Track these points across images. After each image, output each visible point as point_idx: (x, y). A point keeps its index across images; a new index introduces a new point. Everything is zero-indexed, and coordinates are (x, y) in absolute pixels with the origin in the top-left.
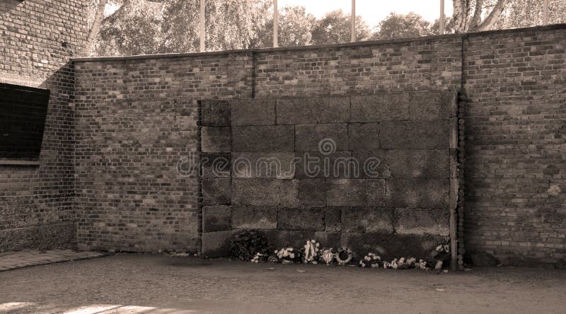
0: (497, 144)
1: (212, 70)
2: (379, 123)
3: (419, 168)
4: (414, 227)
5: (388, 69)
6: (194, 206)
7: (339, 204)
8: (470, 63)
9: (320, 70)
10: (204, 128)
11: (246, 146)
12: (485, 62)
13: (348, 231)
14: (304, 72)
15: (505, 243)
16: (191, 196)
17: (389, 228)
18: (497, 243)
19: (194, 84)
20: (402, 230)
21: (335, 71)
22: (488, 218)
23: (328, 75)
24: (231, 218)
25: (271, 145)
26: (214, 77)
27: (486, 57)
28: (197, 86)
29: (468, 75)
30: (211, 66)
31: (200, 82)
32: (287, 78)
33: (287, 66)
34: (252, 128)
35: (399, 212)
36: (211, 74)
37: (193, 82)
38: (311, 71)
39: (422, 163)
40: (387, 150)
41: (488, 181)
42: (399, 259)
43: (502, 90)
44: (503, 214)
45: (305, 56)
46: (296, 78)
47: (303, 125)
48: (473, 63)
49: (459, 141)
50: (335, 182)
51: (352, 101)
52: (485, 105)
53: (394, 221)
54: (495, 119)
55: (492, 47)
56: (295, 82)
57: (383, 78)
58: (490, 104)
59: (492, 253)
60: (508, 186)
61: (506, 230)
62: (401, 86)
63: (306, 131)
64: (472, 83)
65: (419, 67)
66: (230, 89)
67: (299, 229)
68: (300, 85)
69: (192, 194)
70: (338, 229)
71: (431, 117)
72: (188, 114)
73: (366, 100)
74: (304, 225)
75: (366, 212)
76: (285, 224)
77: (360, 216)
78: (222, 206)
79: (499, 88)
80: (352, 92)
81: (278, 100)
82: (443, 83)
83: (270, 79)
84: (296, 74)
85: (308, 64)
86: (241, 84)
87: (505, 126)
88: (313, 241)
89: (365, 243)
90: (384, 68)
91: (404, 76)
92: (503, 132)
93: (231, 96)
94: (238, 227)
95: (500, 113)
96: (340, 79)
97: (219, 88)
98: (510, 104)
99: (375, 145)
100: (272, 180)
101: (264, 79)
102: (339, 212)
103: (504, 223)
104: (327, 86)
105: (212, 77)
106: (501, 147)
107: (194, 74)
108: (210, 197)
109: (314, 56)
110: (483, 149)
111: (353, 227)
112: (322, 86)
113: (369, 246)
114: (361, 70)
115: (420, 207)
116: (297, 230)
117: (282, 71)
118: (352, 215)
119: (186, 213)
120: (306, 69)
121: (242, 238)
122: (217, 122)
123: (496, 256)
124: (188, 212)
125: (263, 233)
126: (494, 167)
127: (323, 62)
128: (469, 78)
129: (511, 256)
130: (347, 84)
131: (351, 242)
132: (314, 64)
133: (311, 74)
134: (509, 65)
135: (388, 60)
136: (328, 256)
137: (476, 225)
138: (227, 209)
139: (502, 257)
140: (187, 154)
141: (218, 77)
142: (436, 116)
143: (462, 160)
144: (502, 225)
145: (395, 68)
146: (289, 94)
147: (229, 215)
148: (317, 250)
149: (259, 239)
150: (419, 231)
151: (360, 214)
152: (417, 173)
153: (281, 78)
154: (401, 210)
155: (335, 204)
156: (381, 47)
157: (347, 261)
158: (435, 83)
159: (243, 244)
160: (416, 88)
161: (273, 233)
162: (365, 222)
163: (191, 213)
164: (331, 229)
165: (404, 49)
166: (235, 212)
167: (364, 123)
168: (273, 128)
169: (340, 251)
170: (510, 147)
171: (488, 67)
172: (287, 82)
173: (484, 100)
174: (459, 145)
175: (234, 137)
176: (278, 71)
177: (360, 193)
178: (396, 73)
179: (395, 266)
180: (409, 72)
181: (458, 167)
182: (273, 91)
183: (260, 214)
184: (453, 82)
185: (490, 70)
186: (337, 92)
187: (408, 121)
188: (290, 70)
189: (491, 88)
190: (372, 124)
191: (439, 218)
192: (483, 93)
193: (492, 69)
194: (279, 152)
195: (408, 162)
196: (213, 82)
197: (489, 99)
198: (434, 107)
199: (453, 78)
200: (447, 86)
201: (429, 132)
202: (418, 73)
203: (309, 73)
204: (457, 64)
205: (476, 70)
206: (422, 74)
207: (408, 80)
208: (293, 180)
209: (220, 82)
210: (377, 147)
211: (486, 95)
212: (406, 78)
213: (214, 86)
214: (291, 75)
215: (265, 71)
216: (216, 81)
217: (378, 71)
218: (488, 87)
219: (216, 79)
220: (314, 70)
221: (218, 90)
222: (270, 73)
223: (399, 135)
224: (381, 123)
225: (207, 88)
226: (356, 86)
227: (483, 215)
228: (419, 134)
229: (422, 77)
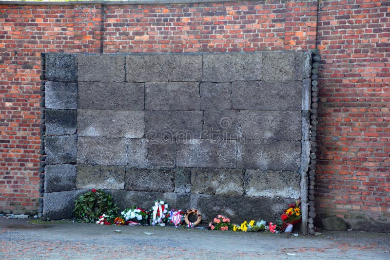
0: (349, 106)
1: (57, 21)
2: (231, 82)
3: (271, 129)
4: (265, 189)
6: (35, 165)
7: (190, 165)
8: (325, 23)
9: (172, 26)
10: (48, 83)
11: (93, 103)
12: (341, 23)
13: (197, 192)
14: (156, 27)
15: (356, 207)
16: (33, 154)
17: (240, 190)
18: (348, 207)
19: (36, 35)
20: (252, 192)
21: (187, 28)
22: (339, 181)
23: (181, 33)
24: (76, 177)
25: (120, 103)
26: (59, 28)
27: (342, 17)
28: (40, 38)
29: (322, 35)
30: (56, 17)
31: (44, 34)
32: (137, 33)
33: (138, 21)
34: (100, 84)
35: (250, 174)
36: (56, 25)
37: (35, 33)
38: (163, 27)
39: (274, 125)
40: (239, 110)
41: (340, 143)
42: (248, 222)
43: (357, 52)
44: (355, 178)
45: (157, 11)
46: (147, 34)
47: (154, 83)
48: (328, 23)
49: (312, 102)
50: (185, 142)
51: (205, 60)
52: (339, 66)
53: (245, 182)
54: (348, 82)
56: (145, 37)
57: (236, 37)
58: (344, 66)
59: (342, 217)
60: (360, 150)
61: (357, 193)
62: (255, 45)
63: (157, 89)
64: (326, 43)
65: (273, 26)
66: (77, 42)
67: (147, 190)
68: (151, 42)
69: (34, 152)
70: (188, 190)
71: (284, 78)
72: (30, 68)
73: (218, 59)
74: (153, 186)
75: (216, 174)
76: (132, 185)
77: (210, 178)
78: (67, 165)
79: (353, 49)
80: (204, 50)
81: (128, 56)
82: (297, 43)
83: (120, 34)
84: (147, 29)
85: (160, 20)
86: (89, 38)
87: (358, 89)
88: (162, 202)
89: (215, 205)
90: (237, 27)
91: (257, 35)
92: (357, 95)
93: (78, 50)
94: (83, 187)
95: (354, 75)
96: (192, 36)
97: (64, 41)
98: (364, 66)
99: (227, 105)
100: (120, 139)
102: (188, 172)
103: (355, 187)
104: (178, 43)
105: (57, 29)
106: (354, 110)
107: (37, 25)
108: (53, 156)
109: (166, 11)
110: (335, 111)
111: (203, 188)
112: (173, 42)
113: (219, 208)
114: (214, 28)
115: (271, 169)
116: (144, 191)
117: (132, 25)
118: (202, 176)
119: (26, 172)
120: (158, 24)
121: (88, 199)
122: (62, 77)
123: (346, 220)
124: (28, 171)
125: (109, 194)
126: (346, 130)
127: (176, 18)
128: (323, 38)
129: (362, 220)
130: (199, 42)
131: (201, 203)
132: (166, 20)
133: (163, 30)
134: (364, 26)
135: (241, 18)
136: (176, 218)
137: (327, 188)
138: (72, 168)
139: (353, 222)
140: (29, 109)
141: (64, 29)
142: (290, 77)
143: (314, 122)
144: (353, 189)
145: (249, 26)
146: (139, 51)
147: (74, 175)
148: (165, 211)
149: (105, 200)
150: (269, 194)
151: (211, 175)
152: (269, 135)
153: (131, 33)
154: (251, 172)
155: (185, 165)
157: (196, 223)
158: (289, 43)
159: (88, 205)
160: (270, 48)
161: (121, 193)
162: (215, 183)
163: (32, 172)
164: (180, 190)
166: (80, 172)
167: (216, 83)
168: (122, 85)
169: (189, 213)
170: (363, 109)
171: (343, 27)
172: (137, 38)
173: (338, 62)
174: (311, 107)
175: (80, 93)
176: (128, 25)
177: (210, 154)
178: (250, 31)
179: (245, 229)
180: (263, 31)
181: (310, 129)
182: (123, 47)
183: (108, 173)
184: (307, 42)
185: (345, 31)
186: (190, 50)
187: (261, 82)
188: (140, 25)
189: (346, 49)
190: (224, 84)
191: (290, 180)
192: (337, 54)
193: (347, 30)
194: (129, 110)
195: (260, 123)
196: (58, 34)
197: (343, 61)
198: (287, 68)
199: (308, 39)
200: (301, 47)
201: (281, 94)
202: (272, 32)
203: (160, 29)
204: (312, 24)
205: (331, 31)
206: (275, 33)
207: (261, 40)
208: (143, 140)
209: (65, 34)
210: (229, 107)
211: (340, 56)
212: (260, 37)
213: (60, 38)
214: (142, 31)
215: (114, 25)
216: (62, 34)
217: (232, 29)
218: (342, 49)
219: (61, 31)
220: (166, 26)
221: (64, 44)
222: (120, 27)
223: (251, 95)
224: (234, 83)
225: (51, 41)
226: (209, 45)
227: (334, 178)
228: (271, 96)
229: (275, 36)
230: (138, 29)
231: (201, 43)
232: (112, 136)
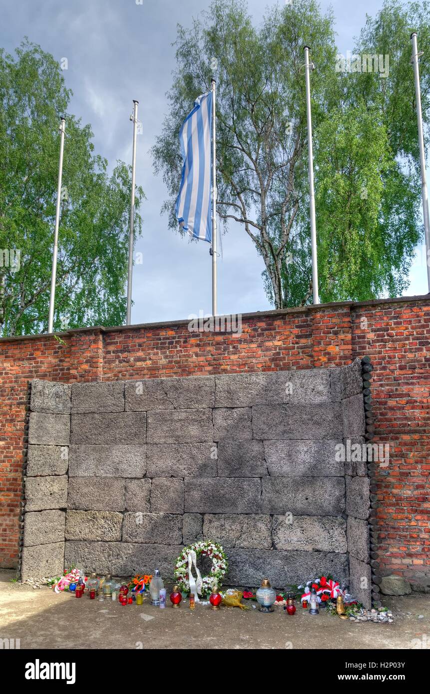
1: (55, 352)
2: (251, 407)
3: (304, 463)
5: (259, 346)
7: (201, 510)
8: (359, 337)
9: (179, 349)
11: (87, 437)
12: (378, 336)
14: (159, 351)
18: (407, 561)
21: (196, 349)
22: (393, 528)
23: (189, 356)
24: (65, 526)
25: (118, 436)
26: (57, 360)
27: (378, 330)
30: (55, 348)
31: (41, 367)
32: (139, 359)
33: (140, 345)
34: (96, 416)
35: (279, 521)
36: (54, 357)
37: (33, 367)
38: (167, 351)
39: (308, 457)
40: (262, 440)
41: (390, 479)
43: (401, 368)
44: (413, 523)
45: (161, 334)
46: (150, 359)
47: (157, 411)
48: (364, 337)
50: (195, 482)
51: (218, 382)
52: (381, 385)
53: (273, 531)
54: (395, 403)
55: (385, 318)
56: (148, 363)
57: (252, 356)
58: (387, 385)
60: (418, 487)
61: (418, 543)
63: (160, 418)
65: (297, 343)
68: (154, 367)
71: (318, 400)
73: (235, 379)
75: (236, 521)
76: (131, 535)
77: (227, 526)
78: (53, 511)
79: (397, 365)
80: (216, 373)
81: (127, 383)
82: (329, 359)
83: (120, 362)
84: (149, 354)
85: (165, 343)
86: (86, 367)
87: (408, 412)
90: (254, 346)
91: (278, 354)
92: (407, 419)
93: (73, 380)
94: (73, 538)
95: (401, 396)
96: (201, 359)
98: (412, 384)
99: (247, 435)
100: (117, 478)
101: (114, 361)
102: (200, 519)
103: (415, 536)
105: (54, 361)
106: (405, 437)
107: (34, 359)
108: (36, 501)
109: (171, 333)
111: (219, 540)
114: (226, 348)
115: (306, 514)
116: (146, 543)
117: (133, 351)
118: (217, 524)
120: (161, 348)
122: (52, 408)
127: (182, 340)
130: (210, 365)
132: (171, 343)
133: (167, 354)
134: (407, 339)
135: (259, 336)
138: (61, 515)
141: (61, 361)
142: (324, 398)
144: (413, 538)
145: (269, 344)
147: (63, 522)
150: (305, 547)
151: (228, 522)
152: (301, 469)
153: (132, 360)
154: (281, 518)
155: (196, 510)
156: (251, 321)
158: (319, 360)
160: (295, 367)
161: (116, 546)
162: (234, 534)
164: (189, 542)
165: (278, 323)
166: (70, 519)
167: (232, 408)
168: (120, 415)
170: (416, 436)
171: (382, 341)
172: (139, 364)
173: (380, 380)
175: (72, 427)
176: (128, 352)
177: (227, 496)
180: (285, 349)
182: (123, 375)
183: (101, 521)
184: (341, 358)
185: (385, 345)
187: (287, 405)
188: (142, 350)
189: (388, 366)
190: (242, 409)
191: (332, 529)
192: (378, 372)
193: (387, 344)
194: (127, 444)
195: (290, 456)
196: (56, 366)
197: (386, 379)
198: (321, 388)
199: (342, 354)
200: (334, 363)
201: (315, 418)
202: (296, 349)
203: (165, 353)
204: (346, 337)
205: (367, 346)
206: (300, 351)
207: (284, 358)
208: (143, 480)
209: (62, 366)
210: (249, 437)
211: (382, 373)
212: (281, 356)
213: (57, 370)
214: (144, 356)
215: (113, 352)
216: (59, 365)
217: (248, 349)
218: (383, 365)
219: (59, 363)
220: (170, 349)
221: (60, 375)
222: (120, 354)
223: (277, 422)
224: (254, 408)
225: (48, 374)
226: (222, 367)
227: (386, 524)
228: (303, 421)
229: (301, 354)
230: (140, 354)
231: (212, 365)
232: (108, 475)
